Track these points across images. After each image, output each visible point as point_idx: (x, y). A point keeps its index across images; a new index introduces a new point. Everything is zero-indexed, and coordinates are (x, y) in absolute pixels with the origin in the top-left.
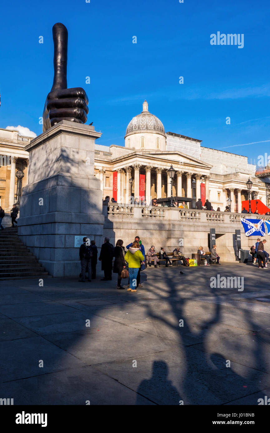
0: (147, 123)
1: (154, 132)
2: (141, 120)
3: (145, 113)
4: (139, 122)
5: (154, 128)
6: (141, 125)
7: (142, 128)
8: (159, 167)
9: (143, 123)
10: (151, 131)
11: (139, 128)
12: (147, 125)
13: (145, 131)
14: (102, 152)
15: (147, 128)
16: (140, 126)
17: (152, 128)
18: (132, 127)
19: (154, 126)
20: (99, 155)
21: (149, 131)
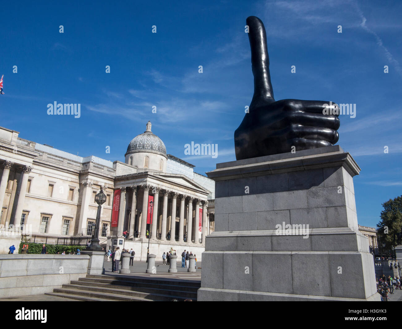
0: (152, 143)
1: (159, 153)
2: (146, 139)
3: (149, 133)
4: (144, 141)
5: (159, 149)
6: (147, 144)
7: (146, 148)
8: (167, 189)
9: (148, 142)
10: (155, 152)
11: (143, 147)
12: (152, 145)
13: (150, 151)
14: (106, 167)
15: (152, 148)
16: (145, 146)
17: (157, 149)
18: (137, 145)
19: (159, 147)
20: (103, 170)
21: (153, 151)
